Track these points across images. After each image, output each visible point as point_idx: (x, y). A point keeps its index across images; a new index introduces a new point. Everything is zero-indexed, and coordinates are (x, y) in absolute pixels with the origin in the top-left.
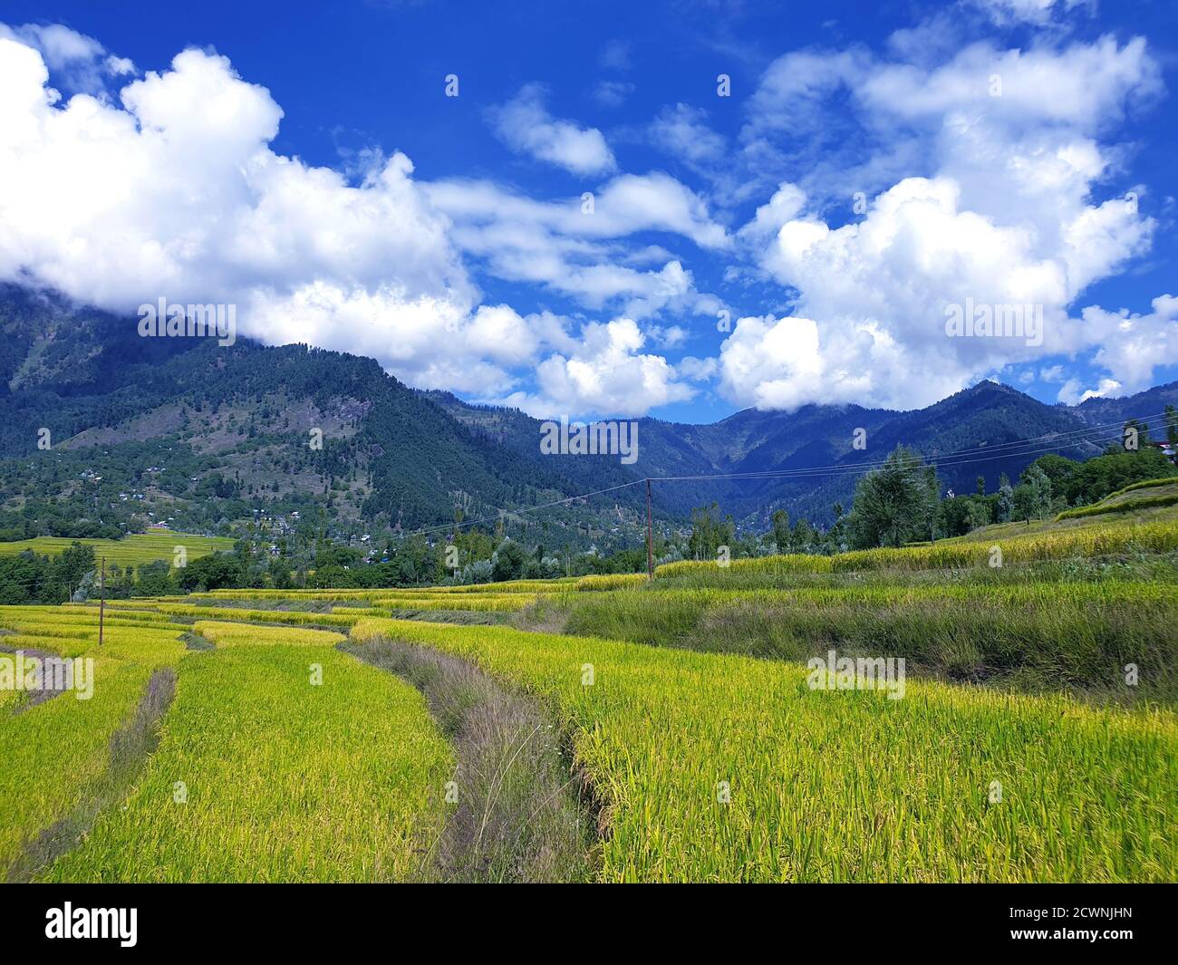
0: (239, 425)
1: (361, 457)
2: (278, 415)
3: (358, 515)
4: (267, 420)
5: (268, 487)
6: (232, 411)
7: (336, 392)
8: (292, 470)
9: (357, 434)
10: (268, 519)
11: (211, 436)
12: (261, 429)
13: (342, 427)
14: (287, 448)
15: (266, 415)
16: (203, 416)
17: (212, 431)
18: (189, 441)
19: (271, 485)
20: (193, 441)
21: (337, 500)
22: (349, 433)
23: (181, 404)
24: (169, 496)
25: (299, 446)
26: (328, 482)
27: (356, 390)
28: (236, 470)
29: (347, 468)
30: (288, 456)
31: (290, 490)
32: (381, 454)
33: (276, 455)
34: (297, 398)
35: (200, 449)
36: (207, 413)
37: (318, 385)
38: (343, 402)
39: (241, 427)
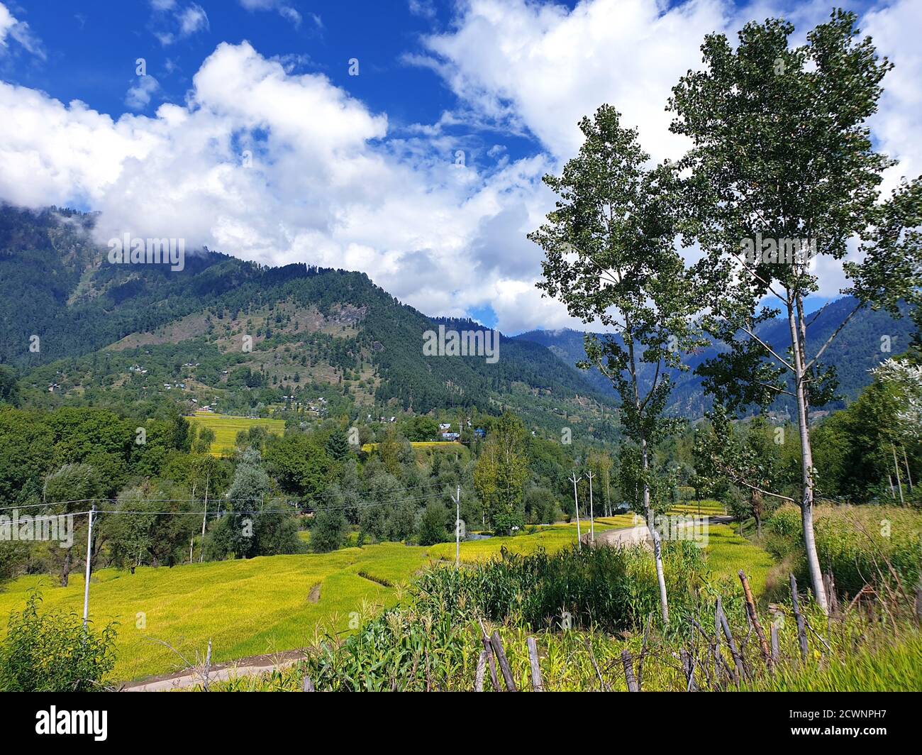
0: (257, 328)
1: (365, 352)
2: (289, 320)
3: (373, 400)
4: (280, 324)
5: (290, 378)
6: (249, 317)
7: (335, 300)
8: (309, 363)
9: (360, 333)
10: (298, 404)
11: (233, 338)
12: (276, 331)
13: (344, 328)
14: (302, 345)
15: (279, 321)
16: (225, 322)
17: (234, 334)
18: (215, 342)
19: (293, 376)
20: (219, 342)
21: (351, 388)
22: (352, 333)
23: (206, 312)
24: (205, 386)
25: (312, 343)
26: (341, 373)
27: (354, 299)
28: (260, 364)
29: (355, 361)
30: (304, 352)
31: (310, 381)
32: (383, 349)
33: (293, 351)
34: (304, 305)
35: (225, 348)
36: (227, 320)
37: (321, 294)
38: (342, 308)
39: (259, 330)
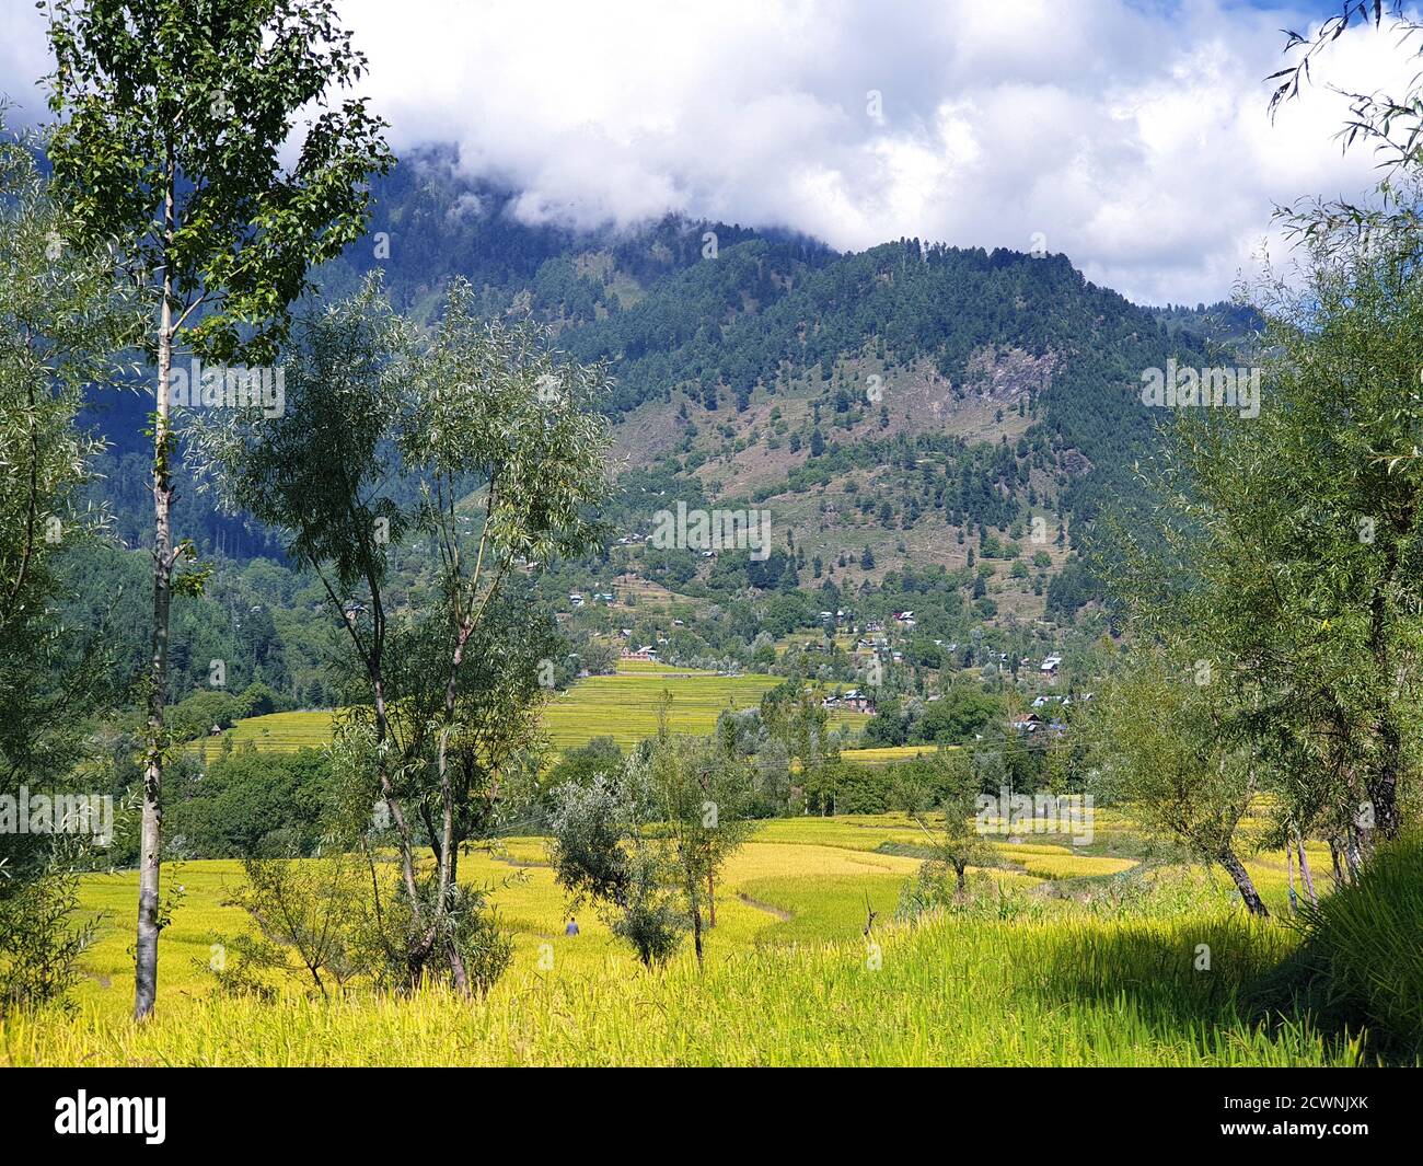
0: (792, 430)
1: (1042, 482)
3: (1041, 610)
4: (844, 415)
5: (852, 560)
6: (776, 401)
7: (981, 340)
8: (898, 519)
9: (1031, 432)
10: (851, 632)
11: (739, 458)
12: (834, 435)
13: (999, 416)
14: (886, 474)
15: (843, 406)
16: (718, 418)
17: (740, 448)
18: (698, 472)
19: (859, 556)
21: (993, 581)
22: (1014, 428)
23: (678, 396)
24: (662, 593)
25: (911, 466)
26: (973, 541)
27: (1028, 333)
28: (787, 528)
29: (1013, 508)
30: (890, 491)
31: (898, 565)
32: (1086, 470)
33: (866, 491)
34: (903, 362)
35: (718, 487)
36: (727, 411)
37: (945, 329)
38: (998, 359)
39: (795, 436)
